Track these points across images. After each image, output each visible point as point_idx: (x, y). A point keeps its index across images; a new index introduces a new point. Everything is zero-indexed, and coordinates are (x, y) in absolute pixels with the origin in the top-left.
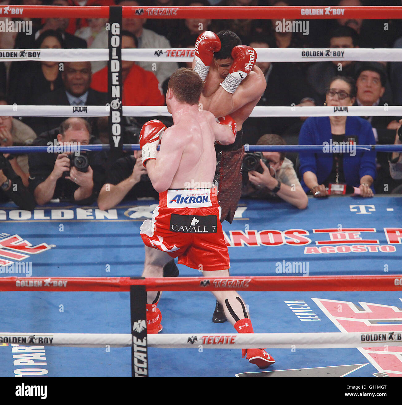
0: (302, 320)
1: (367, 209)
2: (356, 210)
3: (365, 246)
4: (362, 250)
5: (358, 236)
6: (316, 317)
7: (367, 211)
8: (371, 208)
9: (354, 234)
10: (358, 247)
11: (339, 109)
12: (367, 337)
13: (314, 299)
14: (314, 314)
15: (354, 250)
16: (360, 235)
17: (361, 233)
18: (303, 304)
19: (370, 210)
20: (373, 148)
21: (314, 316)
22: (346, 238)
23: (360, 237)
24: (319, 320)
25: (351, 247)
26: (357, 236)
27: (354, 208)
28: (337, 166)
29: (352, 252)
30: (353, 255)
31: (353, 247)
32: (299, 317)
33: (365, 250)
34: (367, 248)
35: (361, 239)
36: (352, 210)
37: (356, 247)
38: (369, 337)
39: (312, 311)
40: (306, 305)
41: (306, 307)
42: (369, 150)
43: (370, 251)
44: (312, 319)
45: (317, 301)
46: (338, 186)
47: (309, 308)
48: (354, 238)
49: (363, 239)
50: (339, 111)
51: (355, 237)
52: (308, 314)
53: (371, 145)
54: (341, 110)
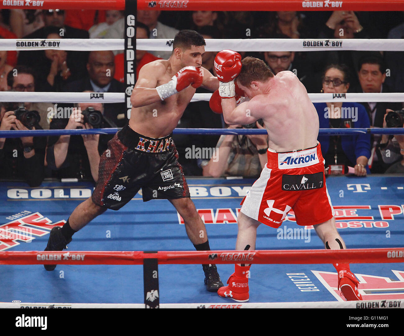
0: (302, 291)
1: (363, 187)
2: (352, 189)
3: (361, 222)
4: (358, 225)
5: (355, 213)
6: (316, 288)
7: (363, 190)
8: (367, 187)
9: (351, 211)
10: (355, 223)
11: (338, 96)
12: (361, 305)
13: (313, 272)
14: (313, 285)
15: (350, 226)
16: (356, 212)
17: (357, 210)
18: (303, 276)
19: (366, 188)
20: (368, 131)
21: (313, 287)
22: (343, 215)
23: (356, 214)
24: (318, 290)
25: (348, 223)
26: (353, 213)
27: (351, 187)
28: (336, 148)
29: (349, 228)
30: (350, 230)
31: (350, 223)
32: (300, 288)
33: (361, 226)
34: (363, 224)
35: (357, 216)
36: (349, 189)
37: (353, 223)
38: (364, 304)
39: (311, 282)
40: (306, 277)
41: (306, 279)
42: (365, 133)
43: (365, 227)
44: (312, 290)
45: (317, 273)
46: (337, 167)
47: (308, 279)
48: (350, 215)
49: (359, 215)
50: (338, 97)
51: (352, 214)
52: (307, 285)
53: (367, 129)
54: (339, 97)
